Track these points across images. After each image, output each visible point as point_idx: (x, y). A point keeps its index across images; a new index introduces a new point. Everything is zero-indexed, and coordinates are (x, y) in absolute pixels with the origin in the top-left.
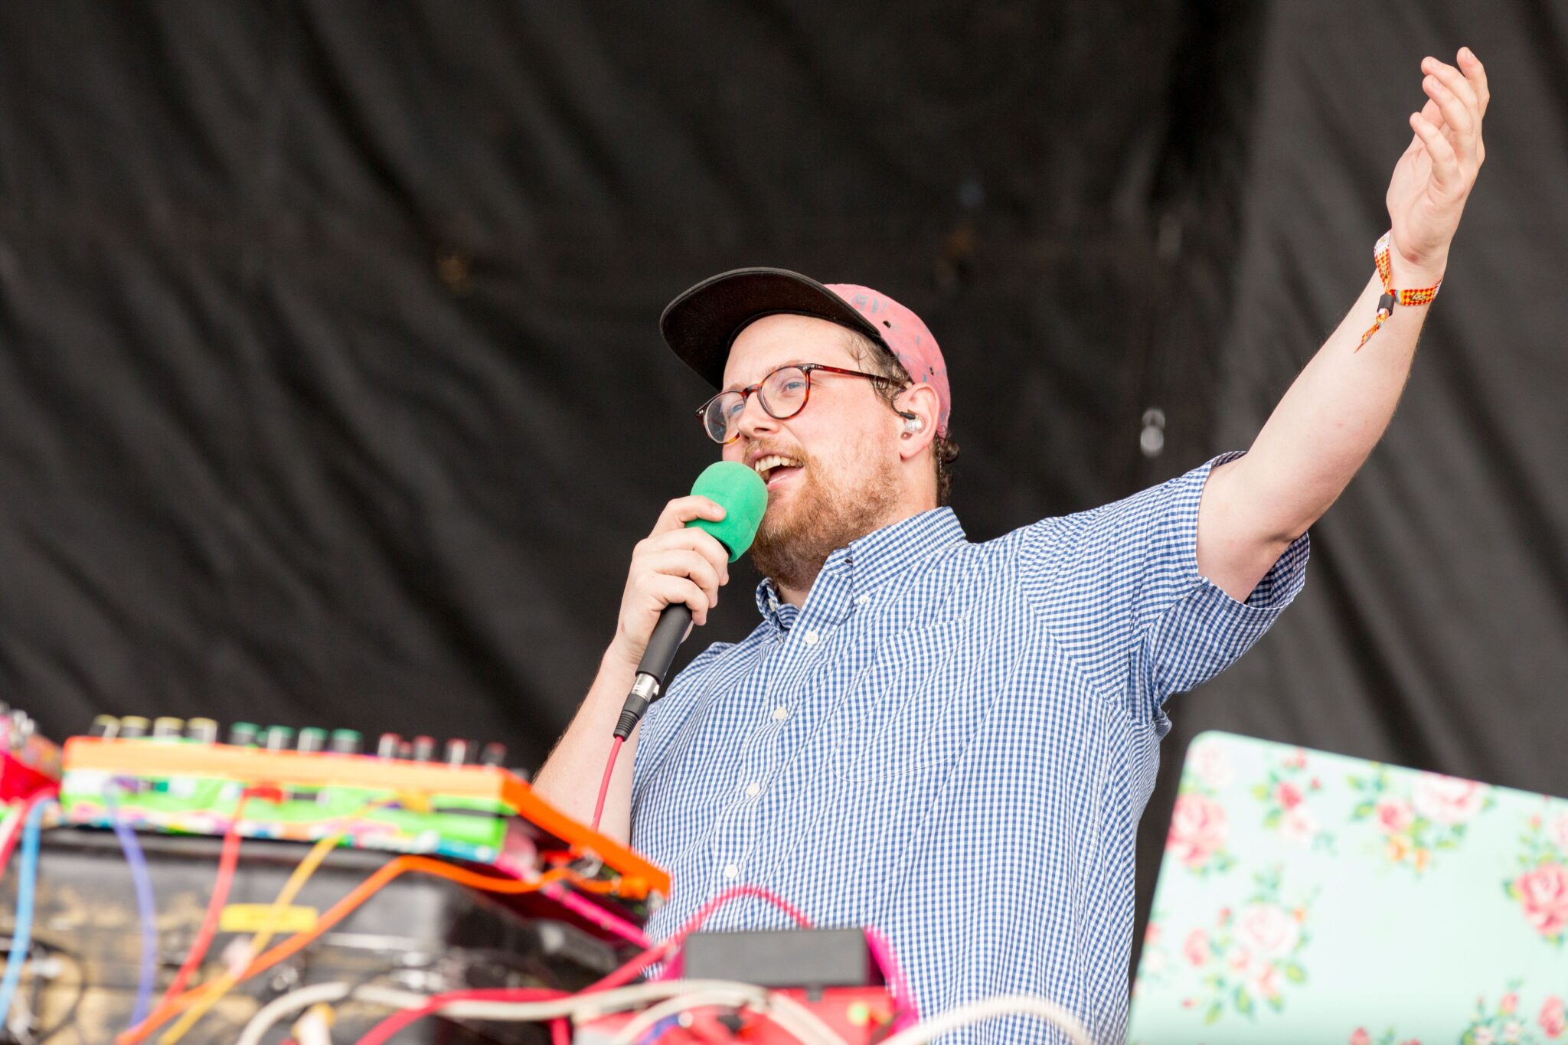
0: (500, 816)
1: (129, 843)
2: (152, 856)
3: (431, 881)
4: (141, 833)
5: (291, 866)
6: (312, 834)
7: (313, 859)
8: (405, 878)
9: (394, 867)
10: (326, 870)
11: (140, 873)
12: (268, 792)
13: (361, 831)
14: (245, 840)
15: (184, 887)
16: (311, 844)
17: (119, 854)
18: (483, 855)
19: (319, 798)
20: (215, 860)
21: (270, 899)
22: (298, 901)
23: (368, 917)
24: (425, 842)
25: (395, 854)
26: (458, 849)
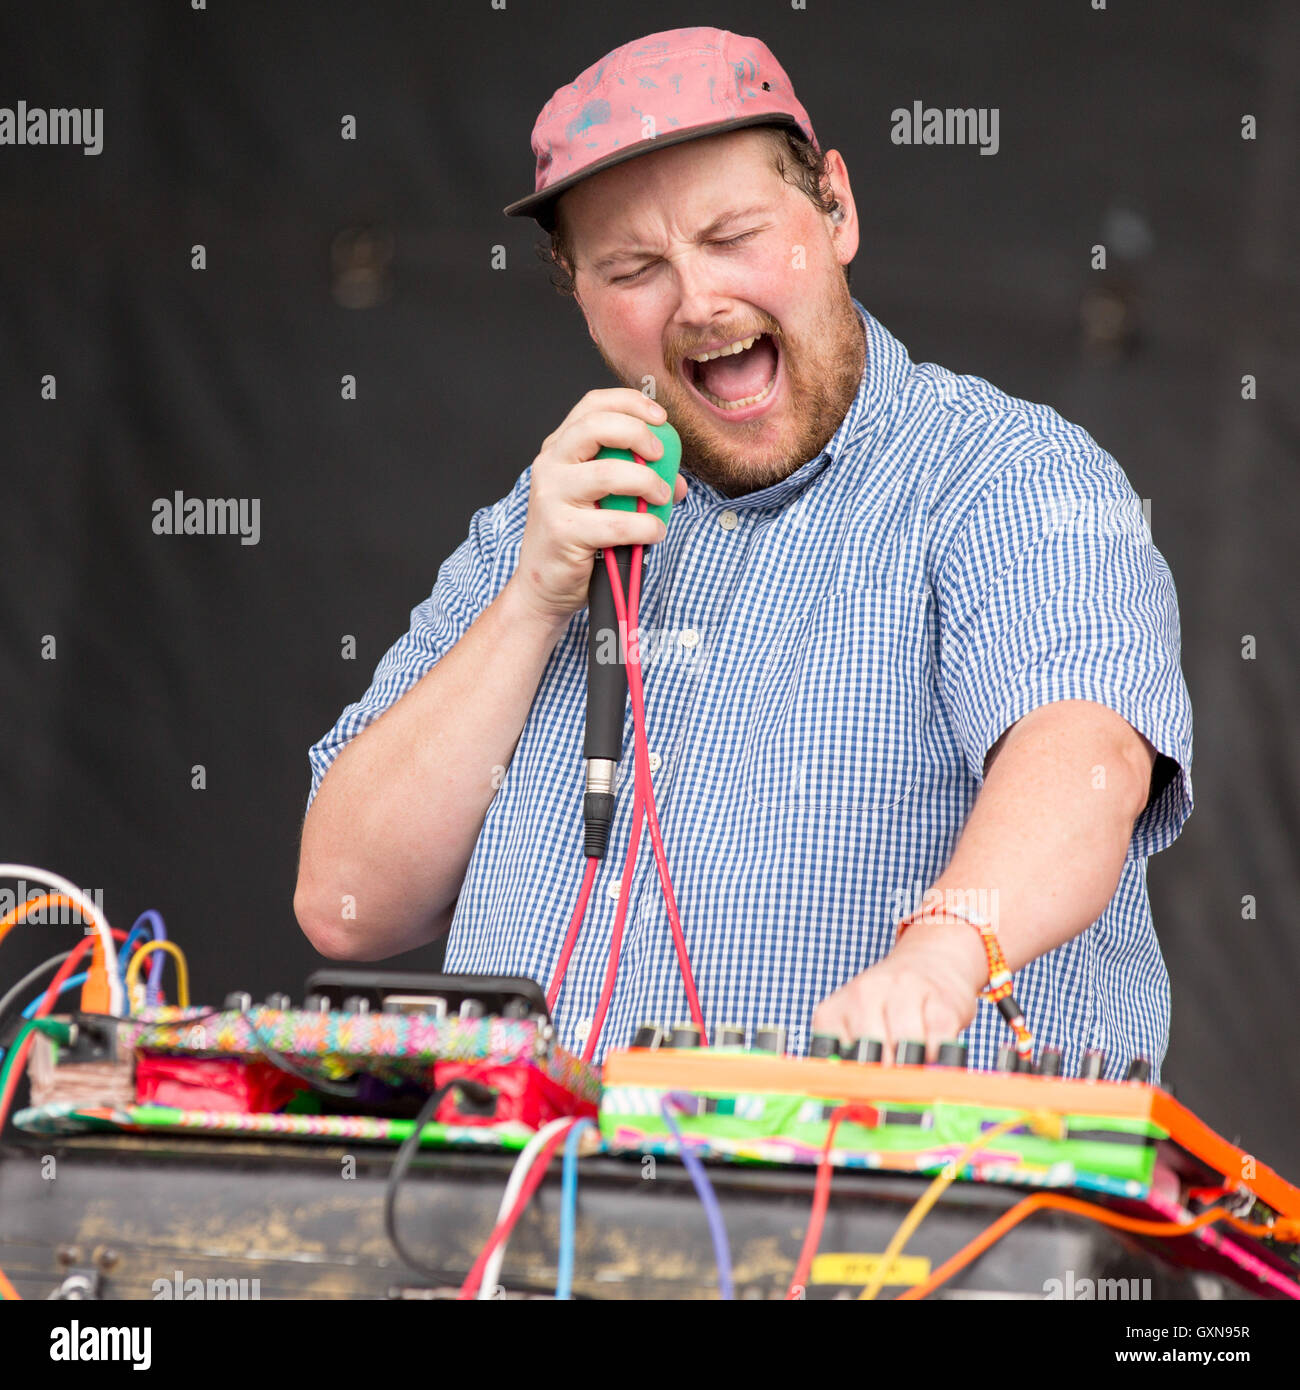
0: (1150, 1142)
1: (700, 1178)
2: (724, 1192)
3: (1073, 1223)
4: (712, 1163)
5: (905, 1206)
6: (923, 1164)
7: (931, 1195)
8: (1040, 1219)
9: (1028, 1205)
10: (944, 1209)
11: (712, 1212)
12: (860, 1114)
13: (983, 1159)
14: (839, 1172)
15: (763, 1231)
16: (926, 1178)
17: (686, 1190)
18: (1133, 1190)
19: (926, 1120)
20: (805, 1198)
21: (879, 1247)
22: (909, 1250)
23: (995, 1268)
24: (1061, 1176)
25: (1026, 1189)
26: (1102, 1183)
